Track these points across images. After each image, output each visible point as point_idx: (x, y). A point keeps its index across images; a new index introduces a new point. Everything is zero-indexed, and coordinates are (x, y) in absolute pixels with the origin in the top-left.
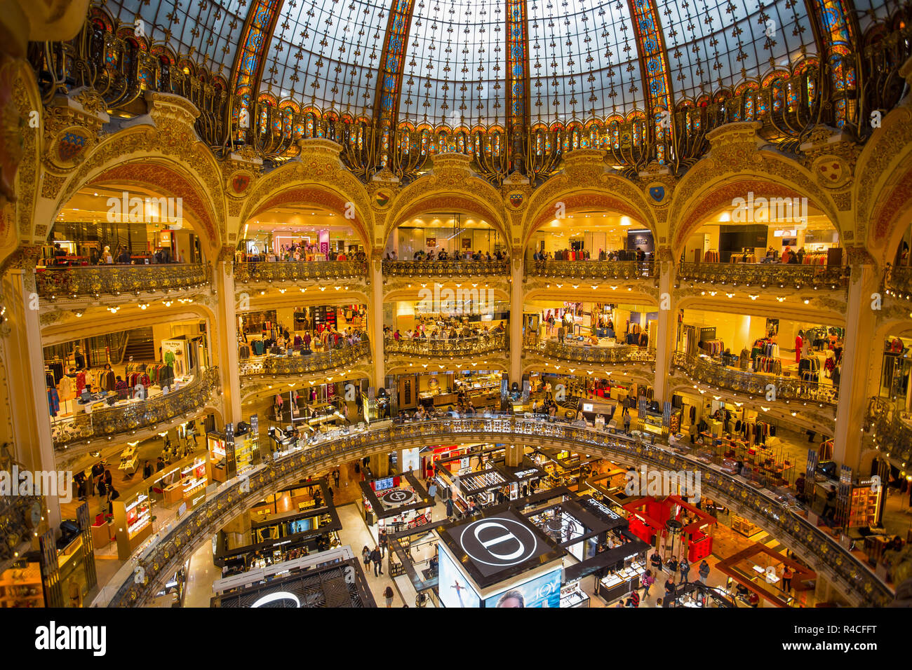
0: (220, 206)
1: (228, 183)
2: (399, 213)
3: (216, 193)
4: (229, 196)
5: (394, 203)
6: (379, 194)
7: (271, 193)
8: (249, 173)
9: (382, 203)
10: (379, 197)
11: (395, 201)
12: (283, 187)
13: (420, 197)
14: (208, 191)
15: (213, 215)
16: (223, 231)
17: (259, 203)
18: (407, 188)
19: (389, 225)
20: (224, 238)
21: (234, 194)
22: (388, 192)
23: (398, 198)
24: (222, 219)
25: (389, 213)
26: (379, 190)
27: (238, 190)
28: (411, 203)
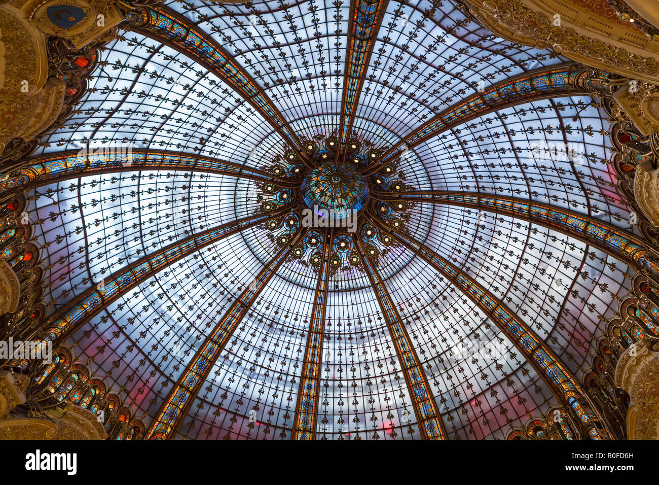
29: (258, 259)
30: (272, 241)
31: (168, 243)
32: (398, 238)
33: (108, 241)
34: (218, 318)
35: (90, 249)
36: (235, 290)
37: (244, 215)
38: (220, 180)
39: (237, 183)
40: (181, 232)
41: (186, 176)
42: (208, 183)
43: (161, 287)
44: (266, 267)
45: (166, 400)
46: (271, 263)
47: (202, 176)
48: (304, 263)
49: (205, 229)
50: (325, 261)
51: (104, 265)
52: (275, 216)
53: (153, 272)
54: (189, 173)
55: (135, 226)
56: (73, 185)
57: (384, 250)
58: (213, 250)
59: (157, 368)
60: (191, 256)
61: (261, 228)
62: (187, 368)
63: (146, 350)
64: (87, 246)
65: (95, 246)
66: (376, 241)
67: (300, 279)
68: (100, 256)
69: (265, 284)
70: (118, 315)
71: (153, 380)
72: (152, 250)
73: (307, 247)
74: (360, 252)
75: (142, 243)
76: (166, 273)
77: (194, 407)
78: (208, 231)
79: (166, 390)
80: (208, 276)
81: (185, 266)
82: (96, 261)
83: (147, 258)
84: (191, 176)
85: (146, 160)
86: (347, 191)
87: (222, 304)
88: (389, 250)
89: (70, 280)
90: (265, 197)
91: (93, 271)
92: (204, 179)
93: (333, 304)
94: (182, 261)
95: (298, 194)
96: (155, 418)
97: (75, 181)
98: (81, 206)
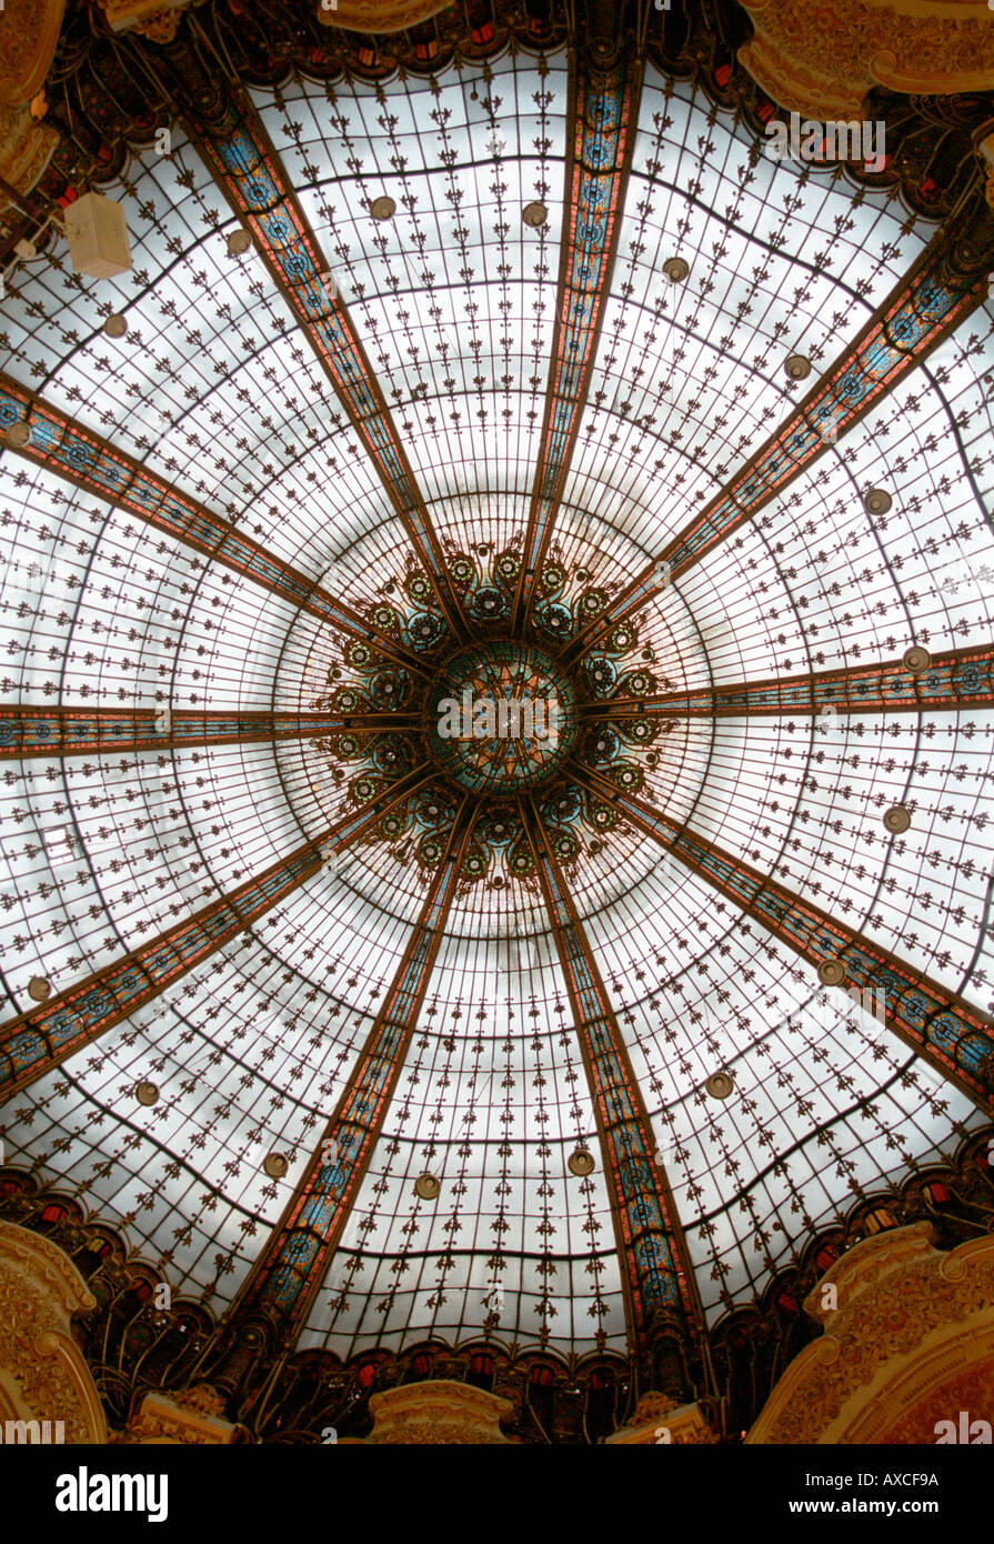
29: (275, 686)
30: (329, 683)
34: (111, 702)
36: (188, 692)
37: (334, 589)
40: (224, 497)
41: (335, 419)
43: (100, 537)
44: (274, 715)
46: (288, 715)
47: (352, 449)
48: (338, 775)
49: (258, 538)
50: (379, 808)
52: (378, 646)
53: (118, 501)
58: (230, 588)
60: (190, 553)
61: (336, 640)
64: (82, 346)
66: (499, 854)
67: (302, 796)
69: (240, 740)
76: (129, 528)
78: (258, 549)
80: (175, 615)
81: (166, 557)
83: (138, 468)
84: (342, 430)
87: (142, 688)
88: (507, 887)
90: (396, 596)
93: (313, 894)
94: (171, 543)
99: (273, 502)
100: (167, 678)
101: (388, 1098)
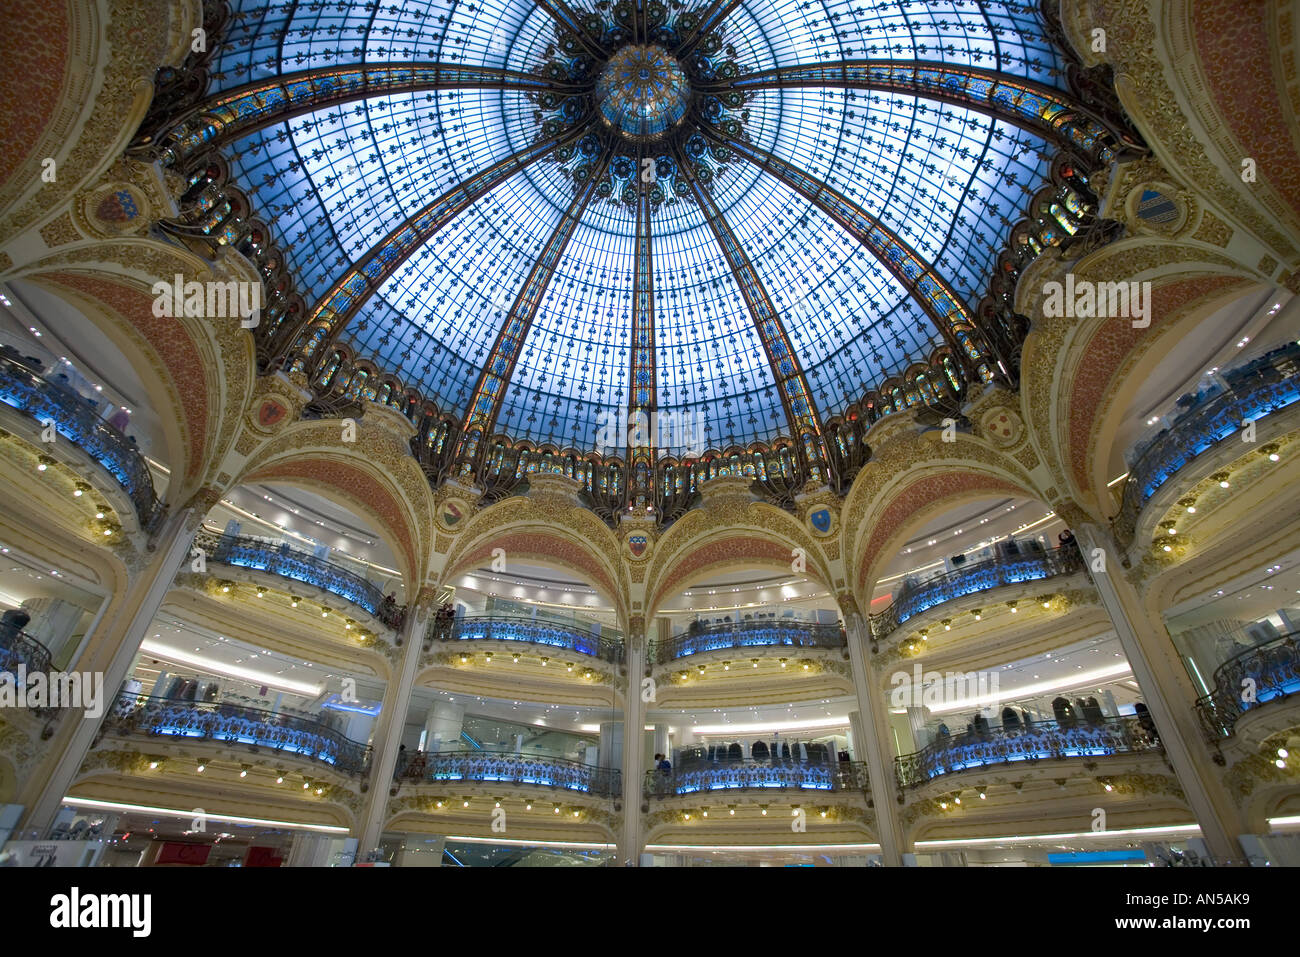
0: (228, 430)
1: (257, 404)
2: (472, 543)
3: (234, 409)
4: (248, 422)
5: (468, 526)
6: (450, 506)
7: (304, 449)
8: (289, 406)
9: (451, 520)
10: (448, 511)
11: (470, 523)
12: (324, 448)
13: (506, 526)
14: (224, 402)
15: (212, 438)
16: (214, 465)
17: (282, 455)
18: (490, 509)
19: (453, 558)
20: (210, 476)
21: (256, 423)
22: (462, 506)
23: (474, 520)
24: (222, 449)
25: (457, 538)
26: (450, 500)
27: (264, 421)
28: (491, 532)
29: (553, 205)
30: (567, 177)
31: (430, 199)
32: (736, 150)
33: (353, 206)
34: (518, 288)
35: (333, 219)
36: (532, 249)
37: (521, 145)
38: (477, 97)
39: (501, 99)
40: (443, 180)
41: (429, 98)
42: (462, 105)
43: (437, 257)
44: (567, 214)
45: (476, 389)
46: (571, 208)
47: (451, 96)
48: (614, 202)
49: (474, 172)
50: (642, 195)
51: (358, 237)
52: (566, 140)
53: (422, 240)
54: (432, 93)
55: (380, 180)
56: (280, 134)
57: (719, 169)
58: (492, 201)
59: (456, 355)
60: (465, 213)
61: (548, 160)
62: (492, 352)
63: (438, 335)
64: (327, 216)
65: (337, 214)
66: (707, 158)
67: (613, 226)
68: (348, 226)
69: (569, 237)
70: (392, 298)
71: (454, 369)
72: (412, 211)
73: (616, 179)
74: (687, 177)
75: (397, 203)
76: (438, 239)
77: (509, 395)
78: (478, 175)
79: (472, 379)
80: (492, 236)
81: (461, 228)
82: (345, 234)
83: (409, 222)
84: (436, 97)
85: (366, 81)
86: (663, 89)
87: (518, 270)
88: (726, 169)
89: (322, 261)
90: (545, 114)
91: (346, 247)
92: (455, 99)
93: (660, 252)
94: (455, 221)
95: (590, 103)
96: (467, 411)
97: (281, 126)
98: (301, 162)
99: (458, 156)
100: (520, 255)
101: (767, 298)
